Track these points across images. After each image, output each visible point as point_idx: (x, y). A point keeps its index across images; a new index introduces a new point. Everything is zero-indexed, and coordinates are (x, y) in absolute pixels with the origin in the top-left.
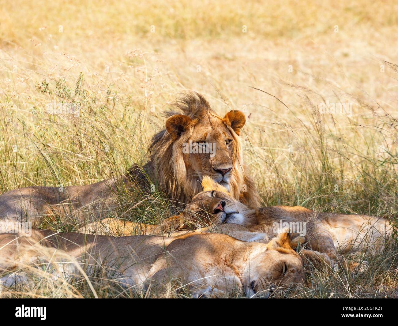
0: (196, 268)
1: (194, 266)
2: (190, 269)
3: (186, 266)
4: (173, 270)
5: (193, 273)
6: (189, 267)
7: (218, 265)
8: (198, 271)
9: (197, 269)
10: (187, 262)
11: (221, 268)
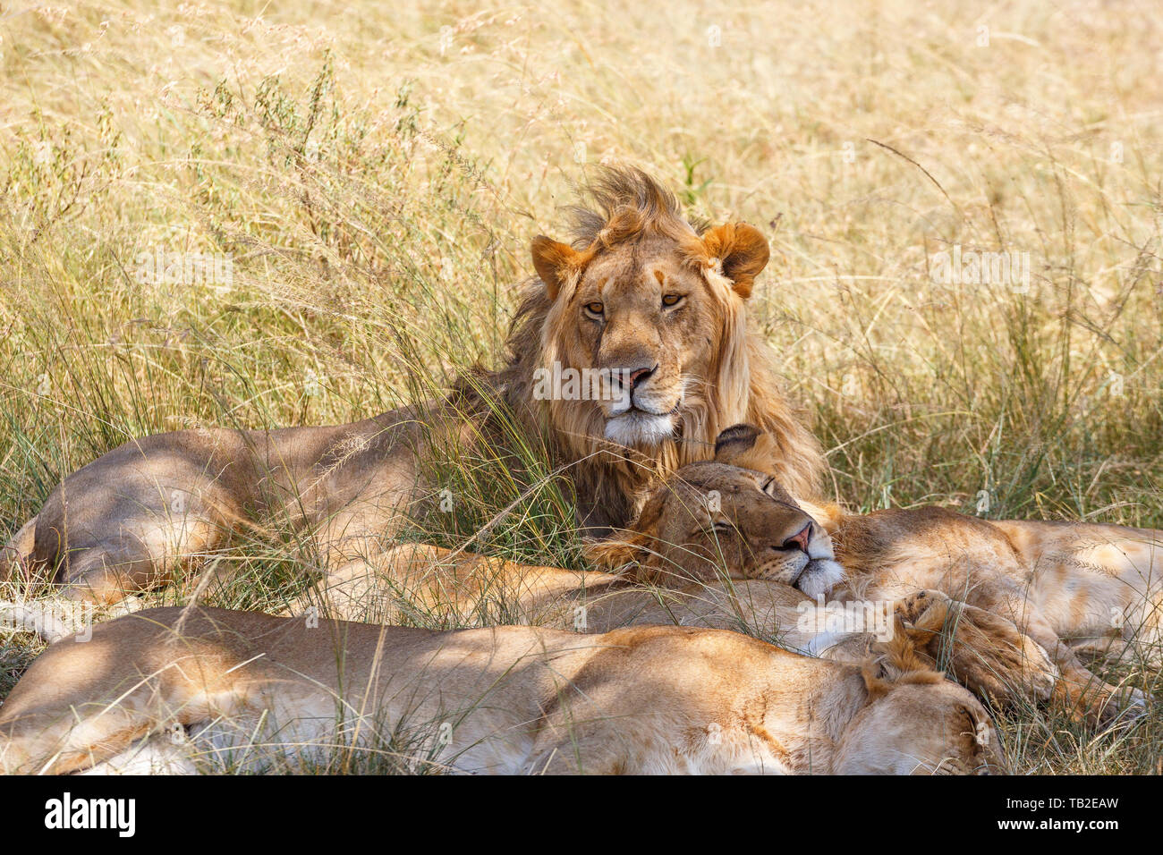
0: (662, 740)
1: (657, 734)
2: (648, 743)
3: (635, 734)
4: (600, 746)
5: (656, 755)
6: (643, 738)
7: (724, 732)
8: (670, 751)
9: (666, 743)
10: (639, 722)
11: (732, 740)
